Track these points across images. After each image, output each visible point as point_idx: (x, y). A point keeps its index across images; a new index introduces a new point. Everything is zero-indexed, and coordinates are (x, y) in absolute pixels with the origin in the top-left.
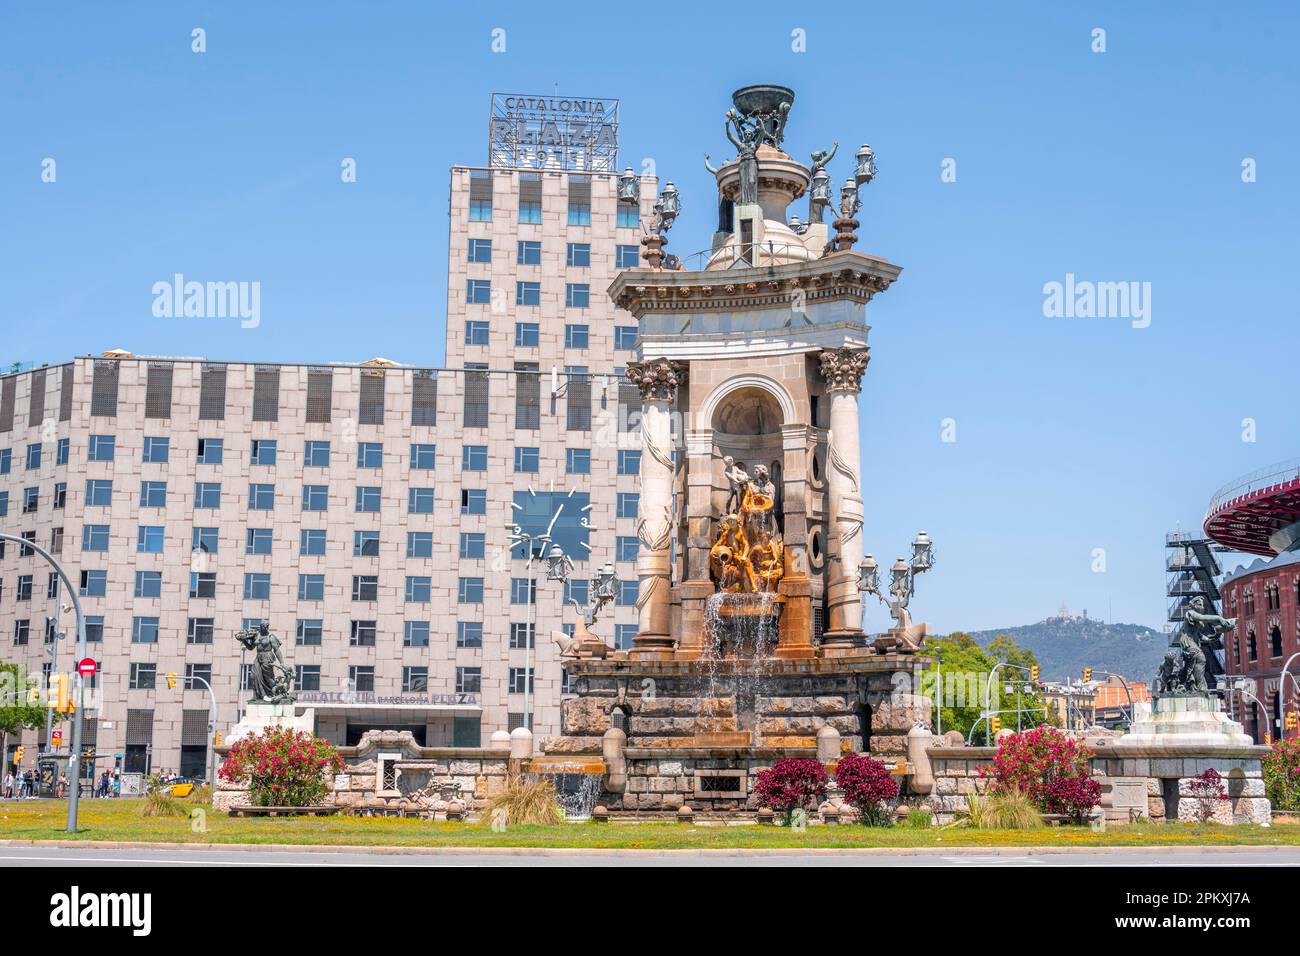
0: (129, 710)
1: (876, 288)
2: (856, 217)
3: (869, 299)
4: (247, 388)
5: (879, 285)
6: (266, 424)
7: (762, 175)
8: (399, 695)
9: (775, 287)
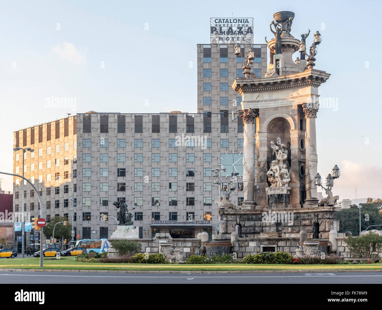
0: (100, 227)
1: (322, 81)
2: (315, 57)
3: (319, 85)
4: (132, 122)
5: (323, 80)
6: (139, 134)
7: (282, 43)
8: (186, 221)
9: (287, 82)
